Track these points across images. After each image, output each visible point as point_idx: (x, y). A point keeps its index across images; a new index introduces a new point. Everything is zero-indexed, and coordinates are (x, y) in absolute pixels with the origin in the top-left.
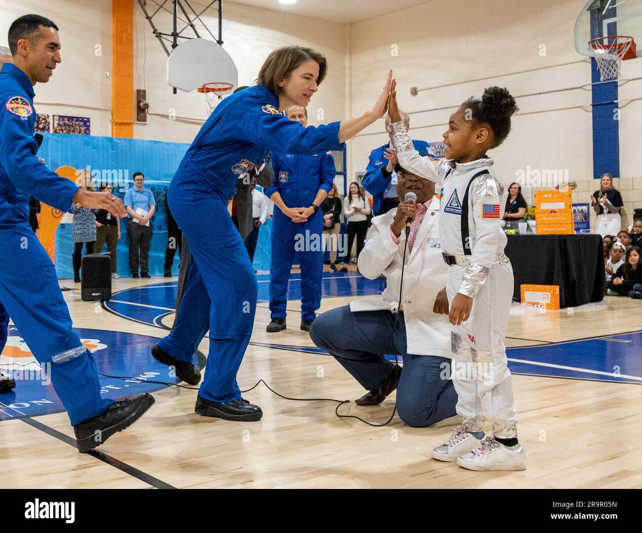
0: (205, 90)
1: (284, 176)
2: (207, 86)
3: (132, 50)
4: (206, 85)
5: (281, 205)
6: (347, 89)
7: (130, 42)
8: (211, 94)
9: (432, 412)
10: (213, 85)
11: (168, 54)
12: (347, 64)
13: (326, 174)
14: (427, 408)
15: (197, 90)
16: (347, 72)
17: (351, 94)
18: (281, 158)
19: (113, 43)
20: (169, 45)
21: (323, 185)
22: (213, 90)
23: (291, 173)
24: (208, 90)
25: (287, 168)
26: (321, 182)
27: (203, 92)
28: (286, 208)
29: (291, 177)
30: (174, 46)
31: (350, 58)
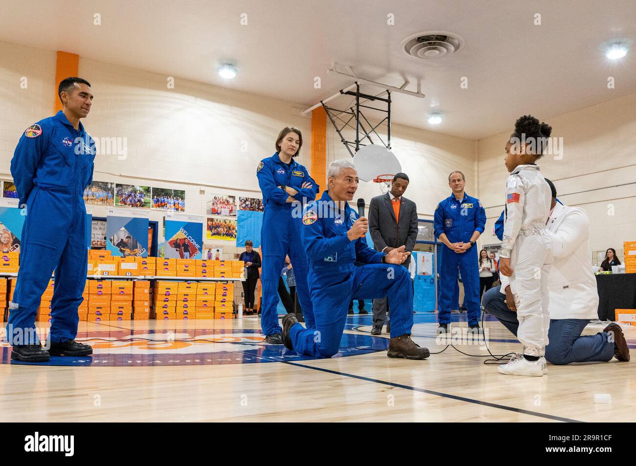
0: (379, 181)
1: (449, 222)
2: (380, 178)
3: (325, 155)
4: (379, 176)
5: (446, 242)
6: (476, 186)
7: (323, 150)
8: (383, 184)
9: (568, 353)
10: (385, 176)
11: (353, 156)
12: (476, 168)
13: (479, 221)
14: (564, 350)
15: (373, 181)
16: (476, 174)
17: (478, 190)
18: (446, 210)
19: (312, 150)
20: (353, 150)
21: (477, 228)
22: (385, 180)
23: (454, 220)
24: (381, 181)
25: (451, 217)
26: (476, 226)
27: (378, 182)
28: (450, 243)
29: (455, 223)
30: (357, 149)
31: (478, 165)
